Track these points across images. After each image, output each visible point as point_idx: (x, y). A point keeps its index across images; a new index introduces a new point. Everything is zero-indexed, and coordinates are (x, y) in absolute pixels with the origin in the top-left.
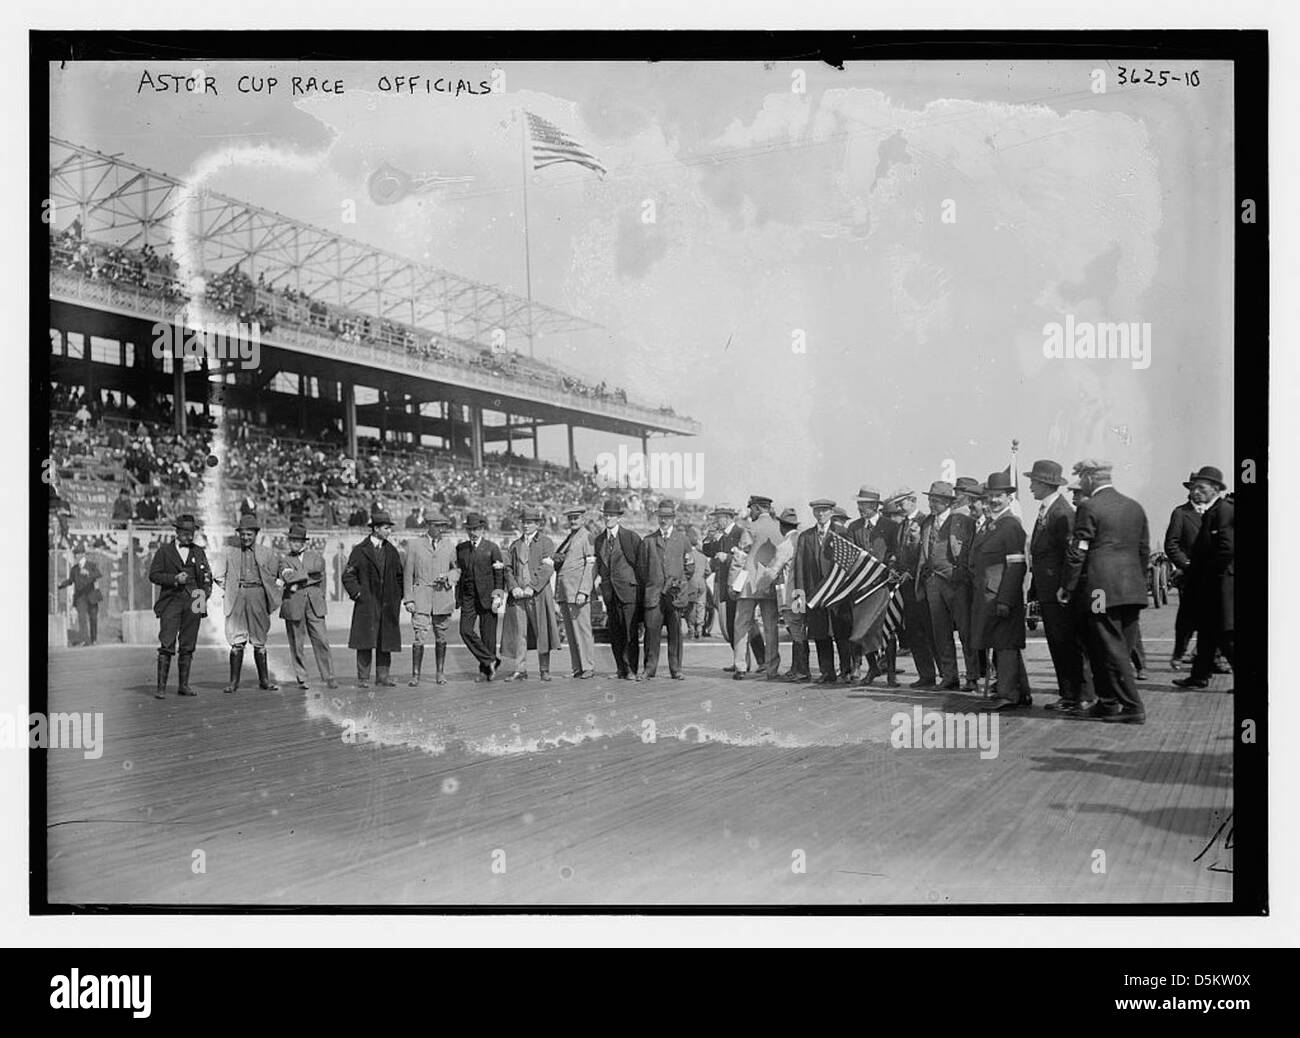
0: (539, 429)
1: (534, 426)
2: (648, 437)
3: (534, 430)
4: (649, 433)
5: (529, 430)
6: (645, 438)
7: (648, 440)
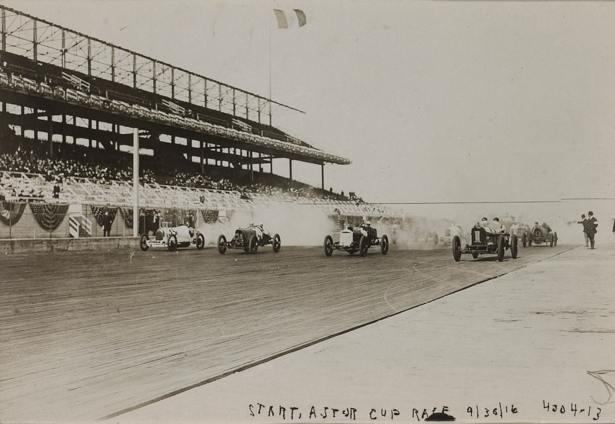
0: (273, 159)
1: (271, 158)
2: (324, 164)
3: (271, 160)
4: (325, 163)
5: (269, 160)
6: (323, 165)
7: (324, 166)
